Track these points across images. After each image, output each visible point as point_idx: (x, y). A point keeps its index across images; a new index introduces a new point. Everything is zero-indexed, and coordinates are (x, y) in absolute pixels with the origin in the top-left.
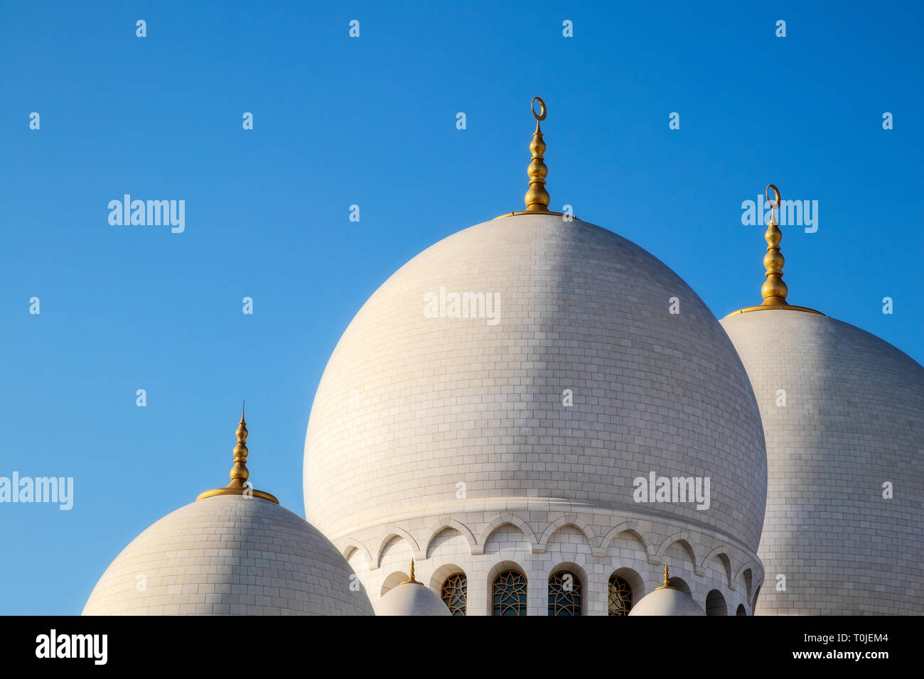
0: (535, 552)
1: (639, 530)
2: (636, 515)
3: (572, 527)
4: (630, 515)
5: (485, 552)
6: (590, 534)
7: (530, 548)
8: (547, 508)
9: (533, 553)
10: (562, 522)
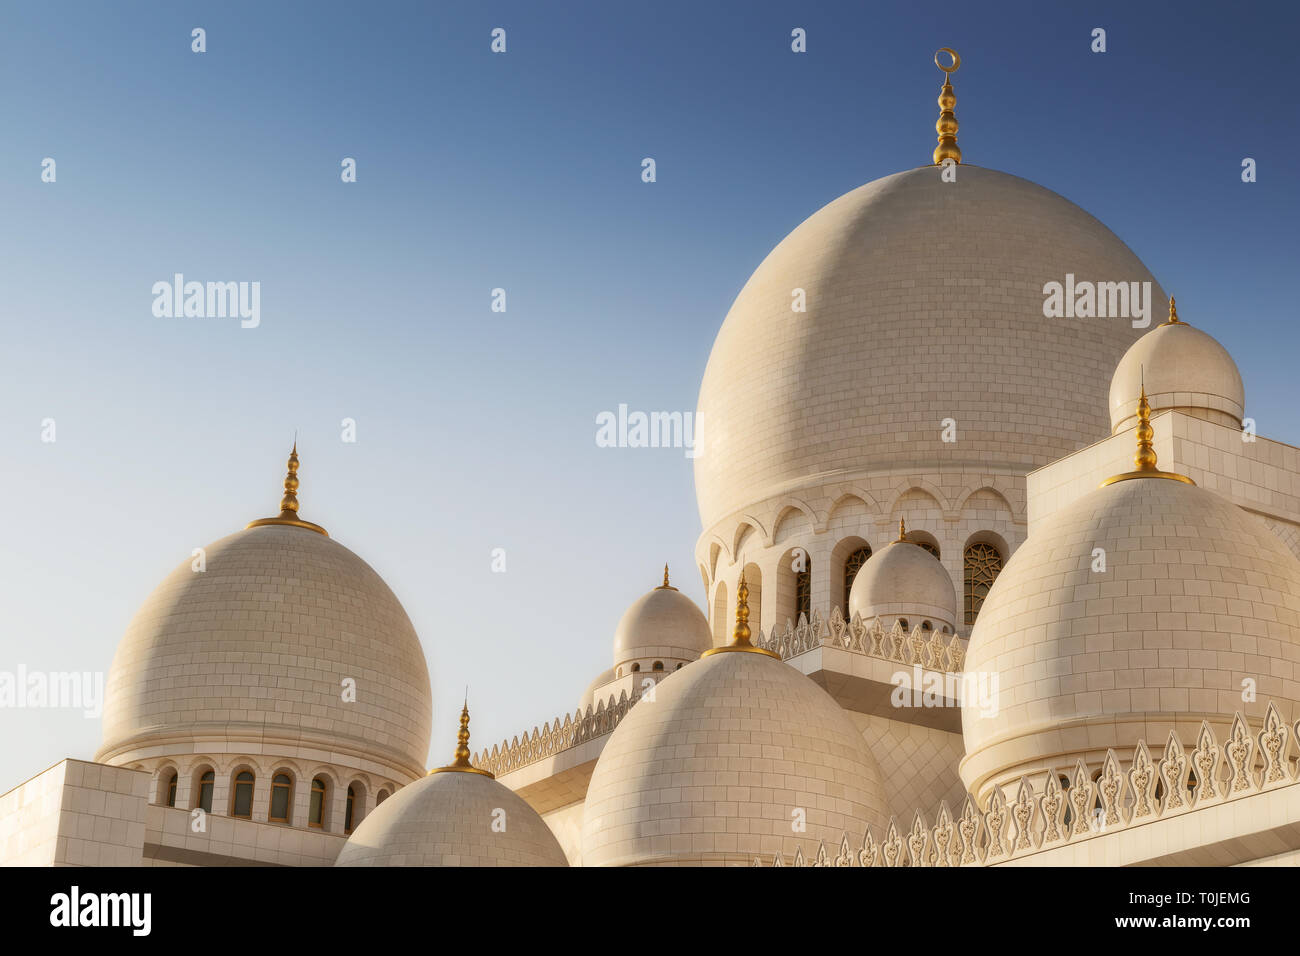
0: (818, 532)
1: (924, 486)
2: (918, 471)
3: (850, 498)
4: (911, 471)
5: (775, 543)
6: (870, 502)
7: (811, 528)
8: (821, 483)
9: (816, 534)
10: (839, 495)
